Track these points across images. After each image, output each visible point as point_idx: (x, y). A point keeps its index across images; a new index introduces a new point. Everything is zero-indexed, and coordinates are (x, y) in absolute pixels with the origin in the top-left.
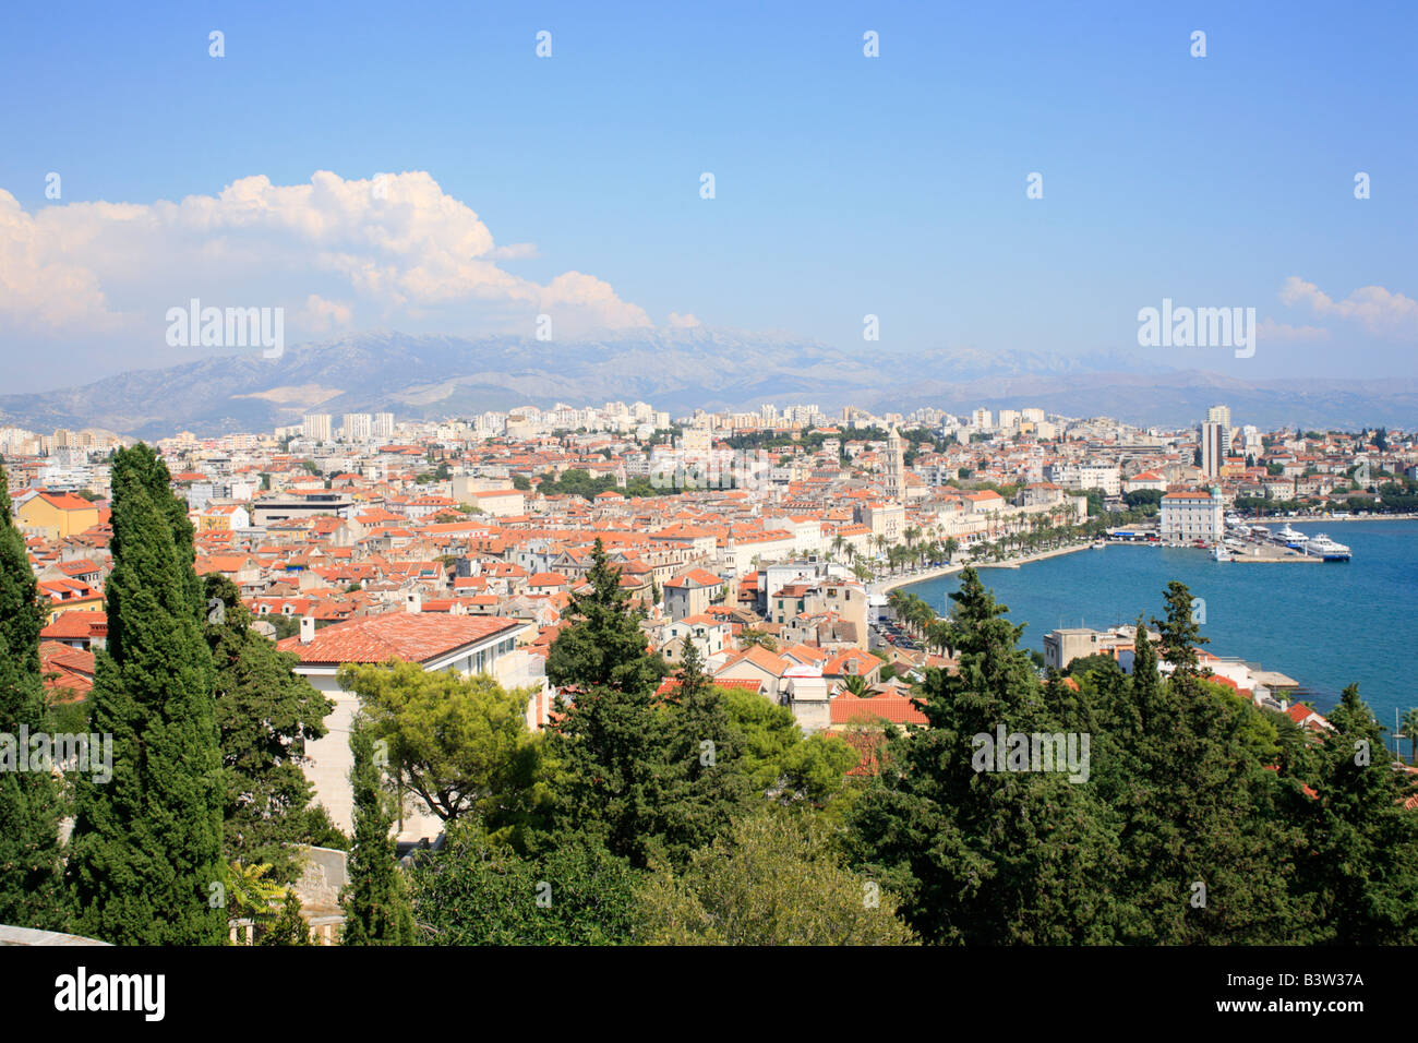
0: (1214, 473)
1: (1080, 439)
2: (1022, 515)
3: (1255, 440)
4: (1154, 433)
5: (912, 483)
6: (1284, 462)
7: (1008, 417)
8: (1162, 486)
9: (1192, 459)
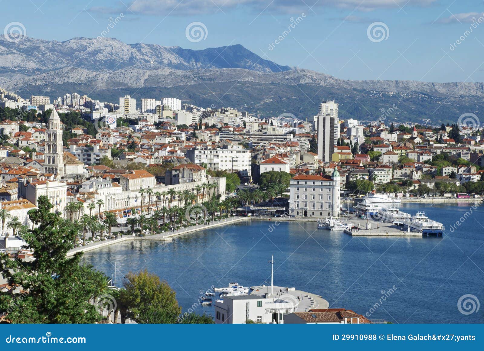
0: (327, 159)
1: (214, 126)
2: (171, 192)
3: (357, 131)
4: (275, 123)
5: (69, 160)
6: (383, 150)
7: (150, 103)
8: (287, 169)
9: (308, 146)
